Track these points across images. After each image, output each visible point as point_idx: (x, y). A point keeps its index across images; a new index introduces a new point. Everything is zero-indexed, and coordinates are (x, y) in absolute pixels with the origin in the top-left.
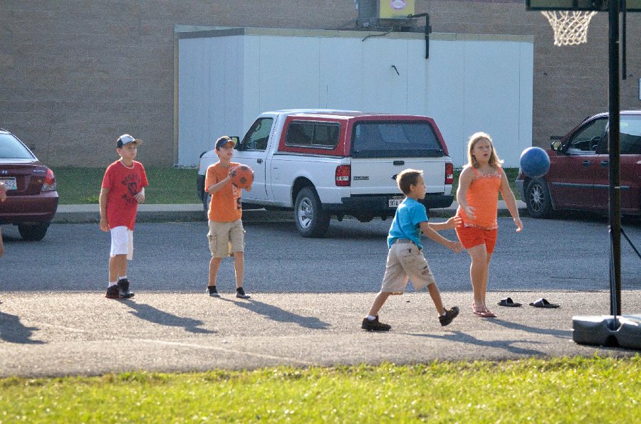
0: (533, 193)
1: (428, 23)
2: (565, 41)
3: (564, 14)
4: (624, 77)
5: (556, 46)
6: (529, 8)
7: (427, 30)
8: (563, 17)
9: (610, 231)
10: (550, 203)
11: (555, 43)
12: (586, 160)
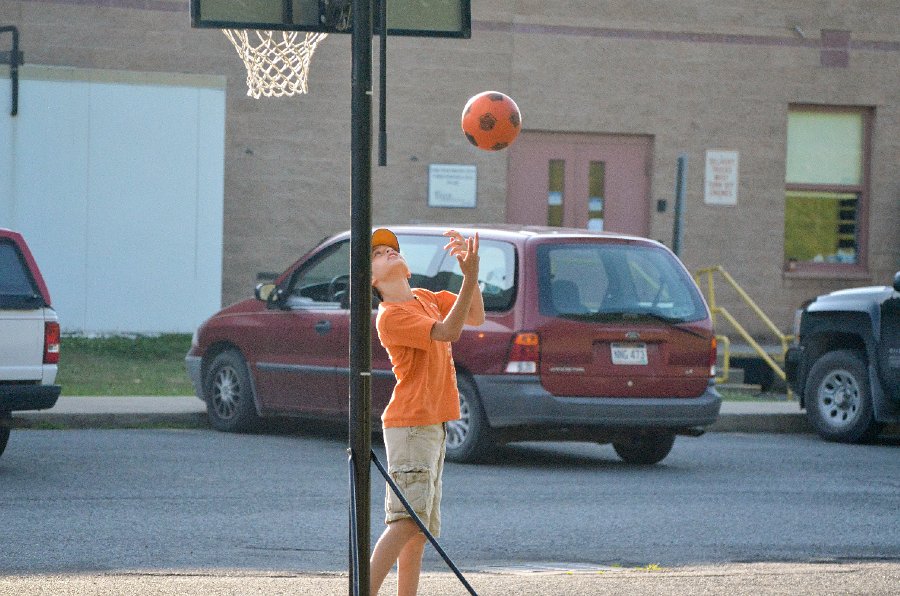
0: (220, 382)
1: (16, 47)
2: (267, 91)
3: (266, 37)
4: (383, 162)
5: (252, 99)
6: (198, 22)
7: (15, 59)
8: (264, 42)
9: (350, 457)
10: (252, 400)
11: (249, 94)
12: (322, 319)
